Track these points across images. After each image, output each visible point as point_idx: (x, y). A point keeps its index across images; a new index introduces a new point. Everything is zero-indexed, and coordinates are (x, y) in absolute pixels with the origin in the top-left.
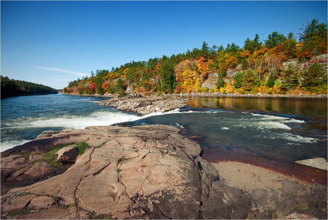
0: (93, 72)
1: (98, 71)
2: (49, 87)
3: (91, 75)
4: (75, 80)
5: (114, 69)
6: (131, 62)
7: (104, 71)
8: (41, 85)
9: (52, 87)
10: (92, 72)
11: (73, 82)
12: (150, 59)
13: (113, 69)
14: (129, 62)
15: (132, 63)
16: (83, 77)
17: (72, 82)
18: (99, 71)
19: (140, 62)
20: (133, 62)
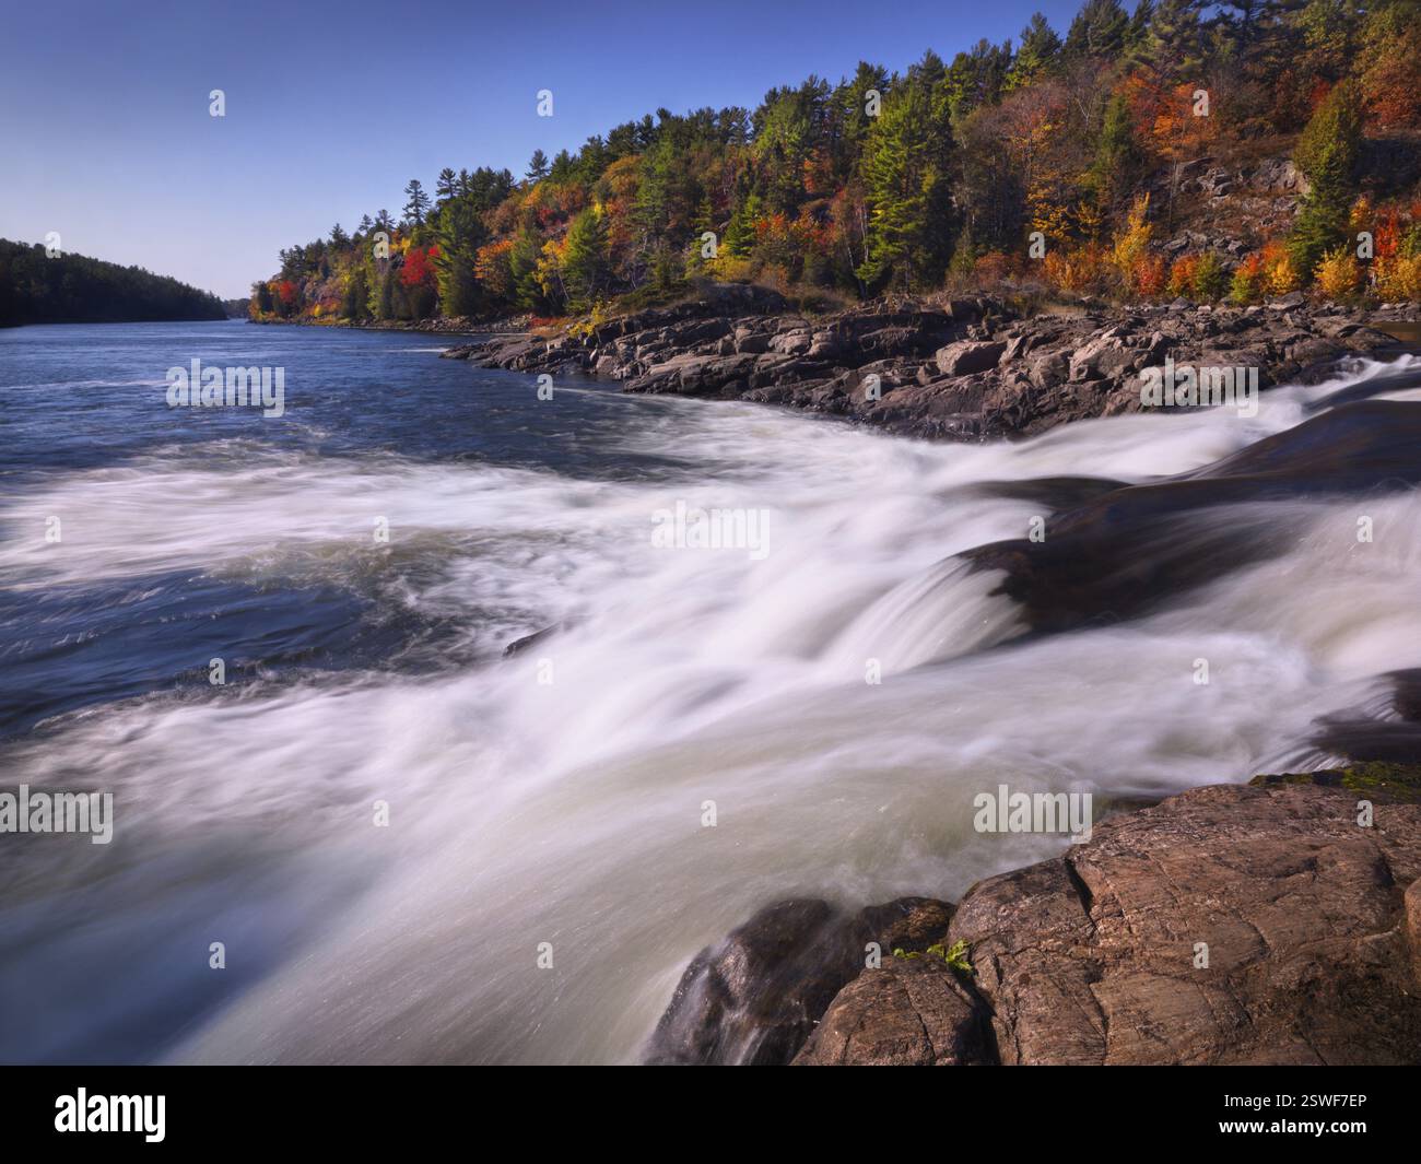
0: (424, 189)
1: (448, 174)
2: (180, 286)
3: (412, 201)
4: (315, 241)
5: (544, 163)
6: (648, 119)
7: (485, 178)
8: (134, 270)
9: (195, 285)
10: (415, 184)
11: (303, 247)
12: (773, 97)
13: (539, 161)
14: (638, 119)
15: (657, 122)
16: (361, 221)
17: (299, 251)
18: (458, 177)
19: (705, 116)
20: (663, 114)
